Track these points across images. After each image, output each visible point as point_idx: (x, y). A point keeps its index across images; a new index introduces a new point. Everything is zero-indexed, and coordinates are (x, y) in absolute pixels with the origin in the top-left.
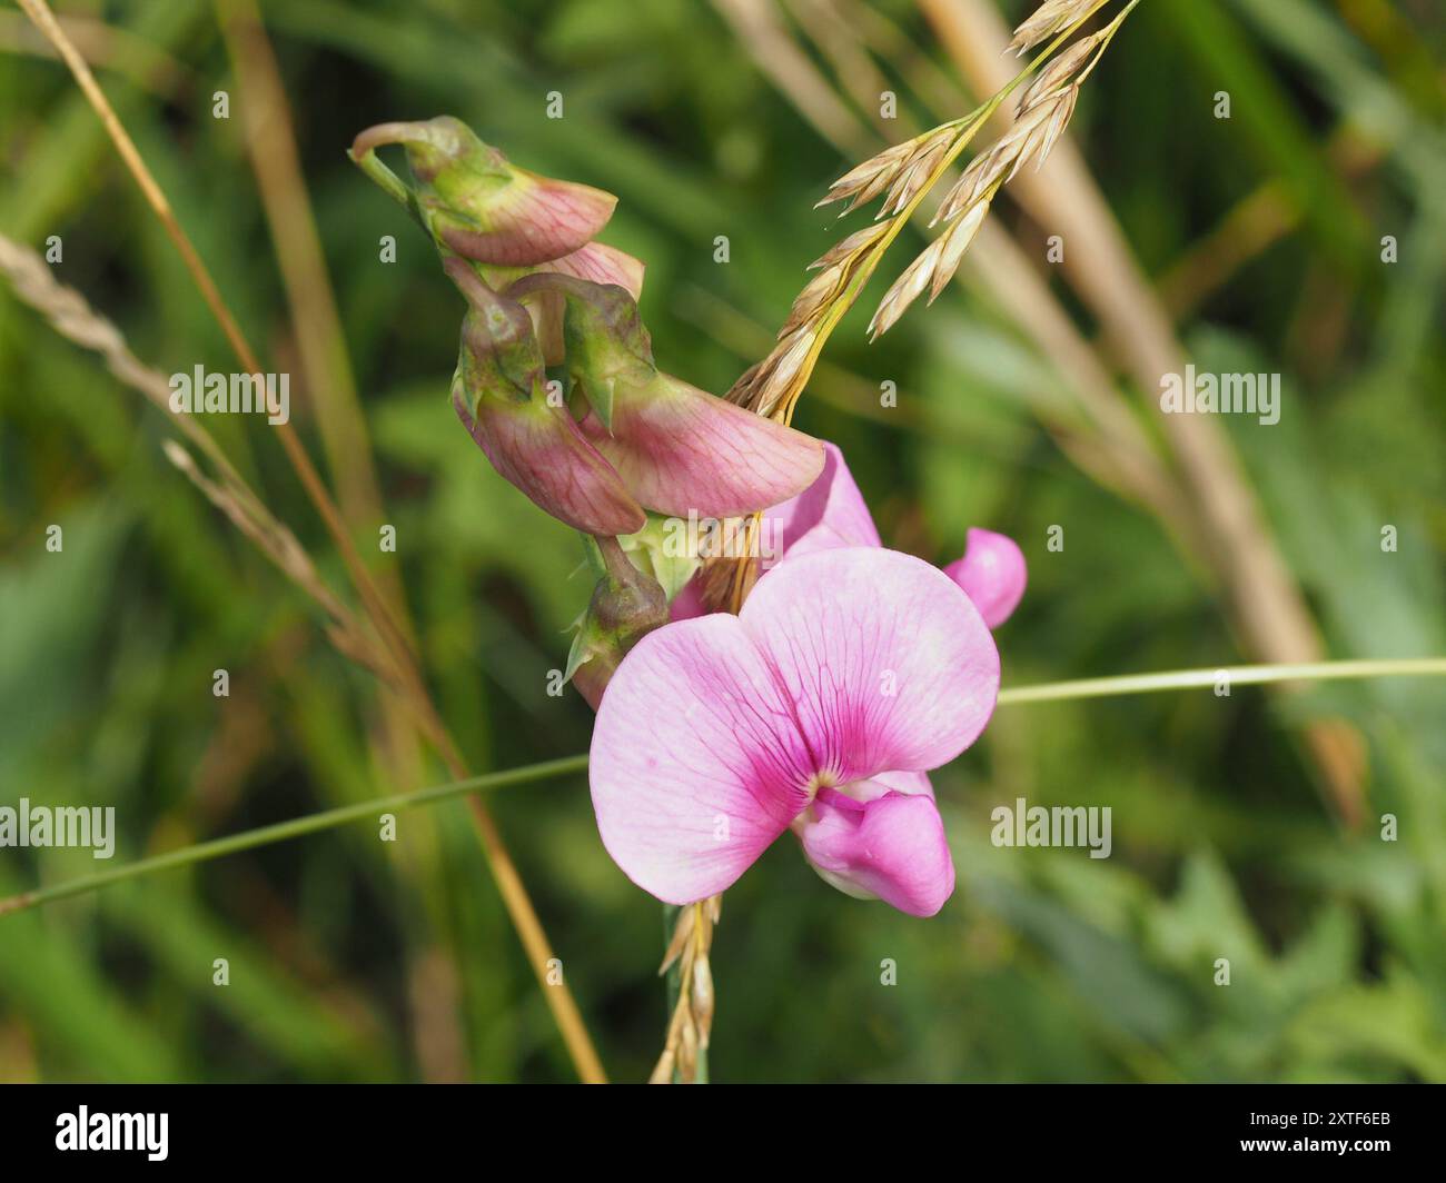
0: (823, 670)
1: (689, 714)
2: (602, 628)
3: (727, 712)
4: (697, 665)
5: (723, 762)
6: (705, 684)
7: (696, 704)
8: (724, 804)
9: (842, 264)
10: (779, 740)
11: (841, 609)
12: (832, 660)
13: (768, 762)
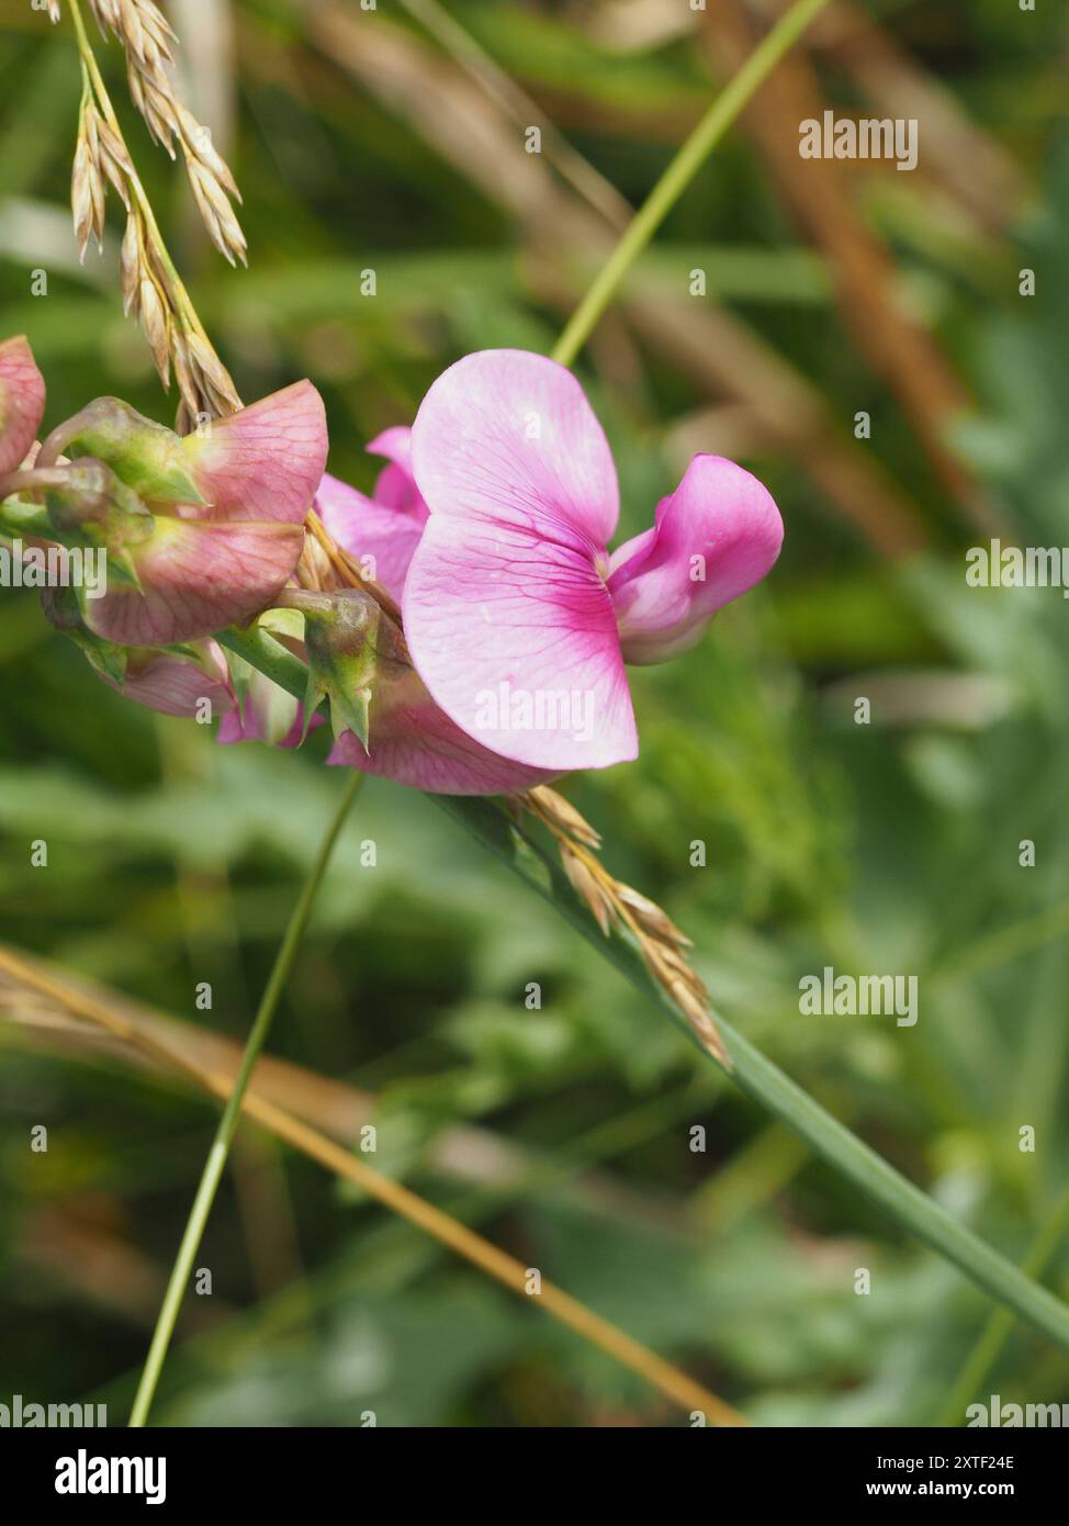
0: (516, 492)
1: (488, 619)
2: (356, 655)
3: (508, 587)
4: (454, 576)
5: (543, 626)
6: (472, 586)
7: (484, 608)
8: (576, 657)
9: (144, 274)
10: (556, 564)
11: (474, 441)
12: (511, 481)
13: (567, 591)
